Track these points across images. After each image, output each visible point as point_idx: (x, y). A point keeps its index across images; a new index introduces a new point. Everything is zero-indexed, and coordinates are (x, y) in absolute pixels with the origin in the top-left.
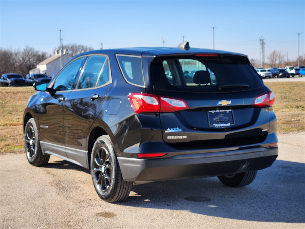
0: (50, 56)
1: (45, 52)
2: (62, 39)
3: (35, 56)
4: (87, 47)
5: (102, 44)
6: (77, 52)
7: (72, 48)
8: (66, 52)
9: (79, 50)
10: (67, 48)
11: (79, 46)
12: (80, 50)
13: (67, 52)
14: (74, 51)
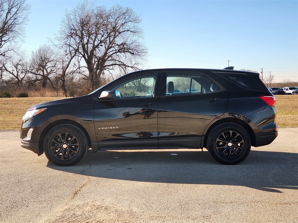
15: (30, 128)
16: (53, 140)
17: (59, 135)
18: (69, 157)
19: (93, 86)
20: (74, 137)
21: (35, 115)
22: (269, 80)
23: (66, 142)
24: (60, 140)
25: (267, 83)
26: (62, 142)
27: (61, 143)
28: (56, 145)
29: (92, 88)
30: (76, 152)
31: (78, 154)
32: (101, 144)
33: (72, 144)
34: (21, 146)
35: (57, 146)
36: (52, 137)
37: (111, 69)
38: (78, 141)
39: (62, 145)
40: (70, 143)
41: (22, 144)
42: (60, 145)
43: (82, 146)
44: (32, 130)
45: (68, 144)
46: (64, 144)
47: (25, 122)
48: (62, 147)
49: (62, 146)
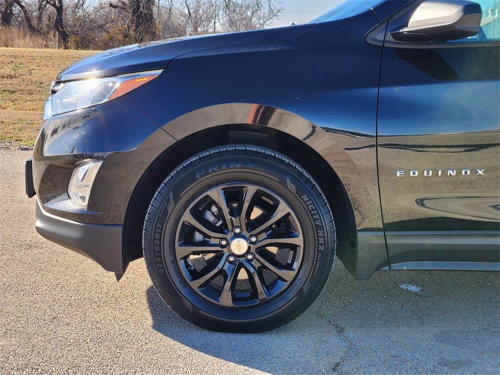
15: (82, 157)
16: (188, 217)
17: (217, 194)
18: (255, 294)
19: (137, 27)
20: (283, 209)
21: (106, 100)
23: (244, 227)
24: (220, 216)
26: (225, 225)
27: (222, 229)
28: (198, 237)
29: (135, 30)
30: (288, 275)
31: (299, 283)
32: (401, 241)
33: (269, 237)
34: (39, 230)
35: (203, 243)
36: (181, 202)
38: (299, 226)
39: (224, 243)
40: (264, 235)
41: (39, 224)
42: (217, 241)
43: (319, 251)
44: (93, 168)
45: (254, 239)
46: (237, 236)
47: (55, 132)
48: (225, 250)
49: (228, 244)
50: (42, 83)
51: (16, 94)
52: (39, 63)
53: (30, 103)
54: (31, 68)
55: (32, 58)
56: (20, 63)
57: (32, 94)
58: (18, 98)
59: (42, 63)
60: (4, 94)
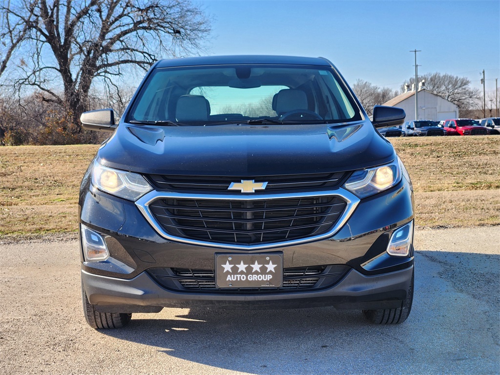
0: (396, 95)
1: (388, 89)
2: (417, 66)
3: (371, 95)
4: (457, 77)
5: (484, 72)
6: (440, 87)
7: (431, 80)
8: (422, 87)
9: (444, 83)
10: (423, 81)
11: (445, 76)
12: (446, 83)
13: (424, 87)
14: (436, 86)
22: (495, 100)
25: (490, 108)
37: (115, 73)
50: (36, 179)
51: (17, 190)
52: (24, 160)
53: (34, 198)
54: (19, 165)
55: (16, 155)
56: (6, 160)
57: (32, 189)
58: (21, 194)
59: (27, 160)
60: (5, 191)
